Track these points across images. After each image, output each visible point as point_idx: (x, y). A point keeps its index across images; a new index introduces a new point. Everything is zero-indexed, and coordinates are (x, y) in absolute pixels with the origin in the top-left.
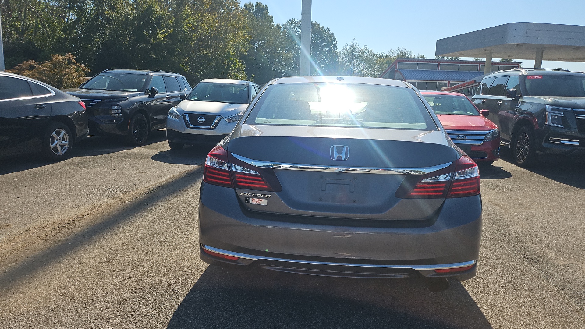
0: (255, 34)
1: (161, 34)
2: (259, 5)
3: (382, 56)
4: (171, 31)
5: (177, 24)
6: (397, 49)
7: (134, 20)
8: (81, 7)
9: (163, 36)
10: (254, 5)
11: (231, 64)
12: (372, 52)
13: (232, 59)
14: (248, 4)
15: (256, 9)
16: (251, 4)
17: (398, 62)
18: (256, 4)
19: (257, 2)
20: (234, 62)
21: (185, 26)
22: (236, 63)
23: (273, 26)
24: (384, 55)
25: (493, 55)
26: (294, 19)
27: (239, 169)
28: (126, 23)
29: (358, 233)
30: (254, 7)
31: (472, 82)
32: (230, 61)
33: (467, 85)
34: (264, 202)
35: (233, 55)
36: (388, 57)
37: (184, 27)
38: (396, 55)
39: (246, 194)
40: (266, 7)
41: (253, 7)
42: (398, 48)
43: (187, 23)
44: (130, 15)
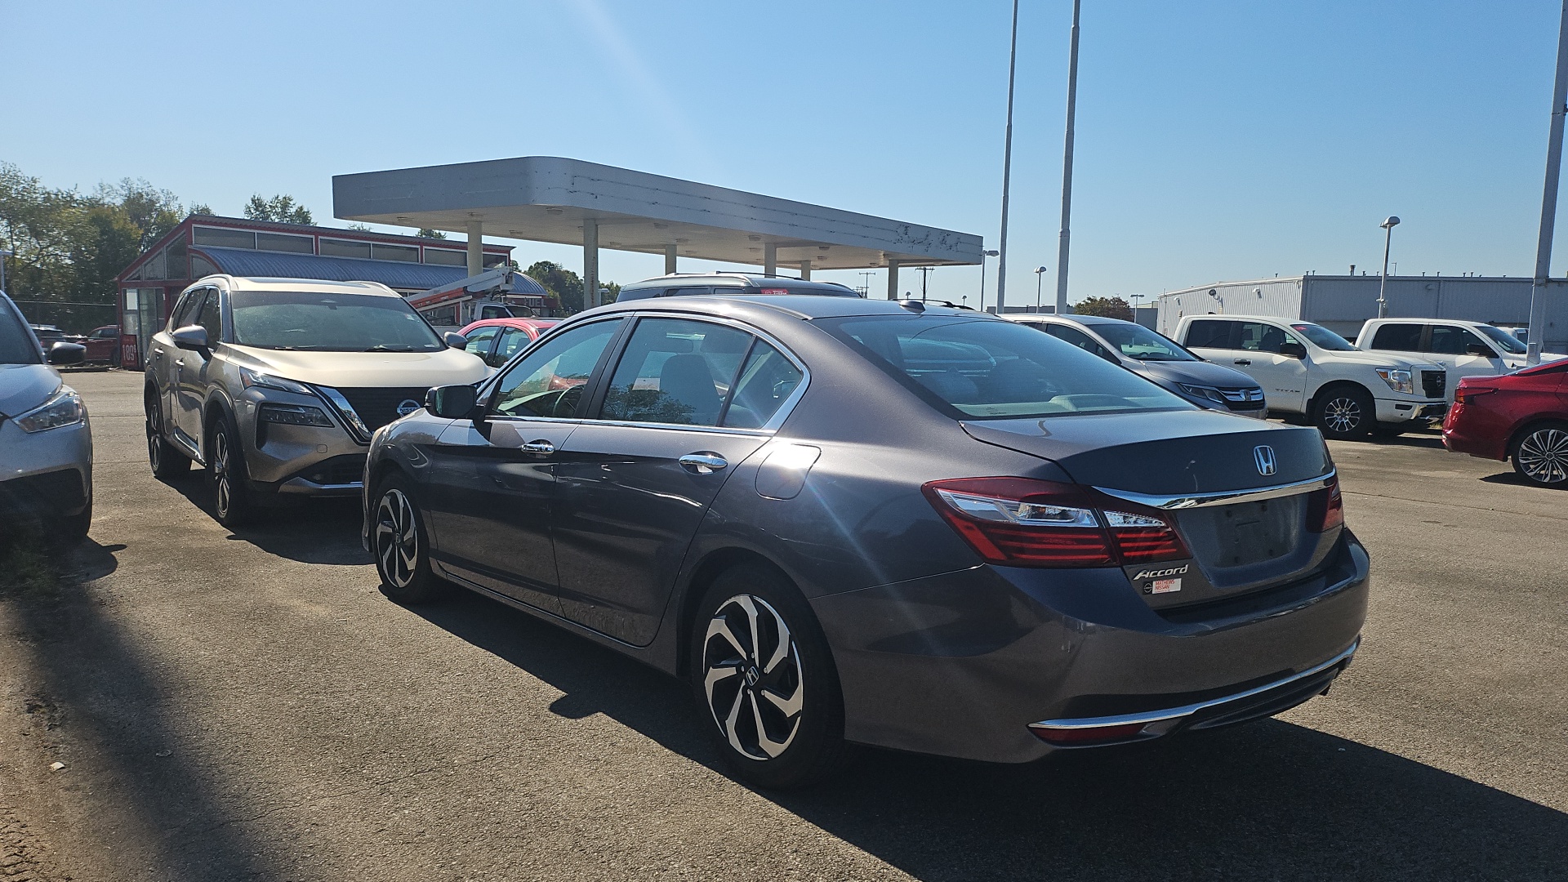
3: (69, 201)
6: (123, 182)
12: (37, 185)
17: (194, 225)
24: (76, 197)
25: (484, 227)
27: (1115, 519)
29: (1284, 613)
31: (457, 291)
33: (445, 298)
34: (1176, 586)
36: (93, 204)
38: (119, 201)
39: (1145, 573)
42: (126, 180)
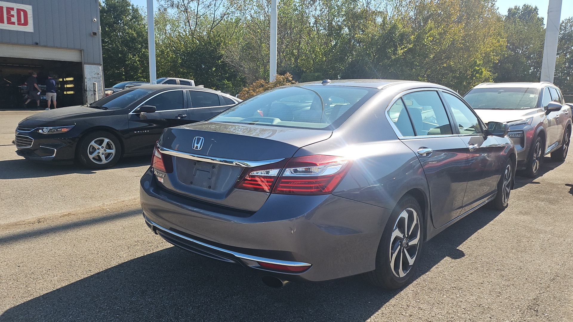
0: (516, 40)
1: (401, 50)
2: (526, 7)
4: (411, 46)
5: (419, 38)
7: (378, 39)
8: (339, 33)
9: (402, 51)
10: (521, 8)
11: (476, 73)
13: (478, 68)
14: (513, 8)
15: (523, 13)
16: (517, 7)
18: (523, 7)
19: (525, 5)
20: (480, 71)
21: (426, 40)
22: (482, 72)
23: (543, 28)
26: (571, 18)
28: (372, 43)
30: (520, 10)
32: (475, 70)
35: (480, 64)
37: (424, 41)
40: (536, 8)
41: (518, 10)
43: (427, 37)
44: (375, 35)
